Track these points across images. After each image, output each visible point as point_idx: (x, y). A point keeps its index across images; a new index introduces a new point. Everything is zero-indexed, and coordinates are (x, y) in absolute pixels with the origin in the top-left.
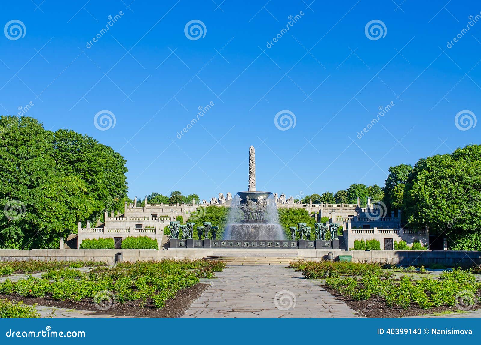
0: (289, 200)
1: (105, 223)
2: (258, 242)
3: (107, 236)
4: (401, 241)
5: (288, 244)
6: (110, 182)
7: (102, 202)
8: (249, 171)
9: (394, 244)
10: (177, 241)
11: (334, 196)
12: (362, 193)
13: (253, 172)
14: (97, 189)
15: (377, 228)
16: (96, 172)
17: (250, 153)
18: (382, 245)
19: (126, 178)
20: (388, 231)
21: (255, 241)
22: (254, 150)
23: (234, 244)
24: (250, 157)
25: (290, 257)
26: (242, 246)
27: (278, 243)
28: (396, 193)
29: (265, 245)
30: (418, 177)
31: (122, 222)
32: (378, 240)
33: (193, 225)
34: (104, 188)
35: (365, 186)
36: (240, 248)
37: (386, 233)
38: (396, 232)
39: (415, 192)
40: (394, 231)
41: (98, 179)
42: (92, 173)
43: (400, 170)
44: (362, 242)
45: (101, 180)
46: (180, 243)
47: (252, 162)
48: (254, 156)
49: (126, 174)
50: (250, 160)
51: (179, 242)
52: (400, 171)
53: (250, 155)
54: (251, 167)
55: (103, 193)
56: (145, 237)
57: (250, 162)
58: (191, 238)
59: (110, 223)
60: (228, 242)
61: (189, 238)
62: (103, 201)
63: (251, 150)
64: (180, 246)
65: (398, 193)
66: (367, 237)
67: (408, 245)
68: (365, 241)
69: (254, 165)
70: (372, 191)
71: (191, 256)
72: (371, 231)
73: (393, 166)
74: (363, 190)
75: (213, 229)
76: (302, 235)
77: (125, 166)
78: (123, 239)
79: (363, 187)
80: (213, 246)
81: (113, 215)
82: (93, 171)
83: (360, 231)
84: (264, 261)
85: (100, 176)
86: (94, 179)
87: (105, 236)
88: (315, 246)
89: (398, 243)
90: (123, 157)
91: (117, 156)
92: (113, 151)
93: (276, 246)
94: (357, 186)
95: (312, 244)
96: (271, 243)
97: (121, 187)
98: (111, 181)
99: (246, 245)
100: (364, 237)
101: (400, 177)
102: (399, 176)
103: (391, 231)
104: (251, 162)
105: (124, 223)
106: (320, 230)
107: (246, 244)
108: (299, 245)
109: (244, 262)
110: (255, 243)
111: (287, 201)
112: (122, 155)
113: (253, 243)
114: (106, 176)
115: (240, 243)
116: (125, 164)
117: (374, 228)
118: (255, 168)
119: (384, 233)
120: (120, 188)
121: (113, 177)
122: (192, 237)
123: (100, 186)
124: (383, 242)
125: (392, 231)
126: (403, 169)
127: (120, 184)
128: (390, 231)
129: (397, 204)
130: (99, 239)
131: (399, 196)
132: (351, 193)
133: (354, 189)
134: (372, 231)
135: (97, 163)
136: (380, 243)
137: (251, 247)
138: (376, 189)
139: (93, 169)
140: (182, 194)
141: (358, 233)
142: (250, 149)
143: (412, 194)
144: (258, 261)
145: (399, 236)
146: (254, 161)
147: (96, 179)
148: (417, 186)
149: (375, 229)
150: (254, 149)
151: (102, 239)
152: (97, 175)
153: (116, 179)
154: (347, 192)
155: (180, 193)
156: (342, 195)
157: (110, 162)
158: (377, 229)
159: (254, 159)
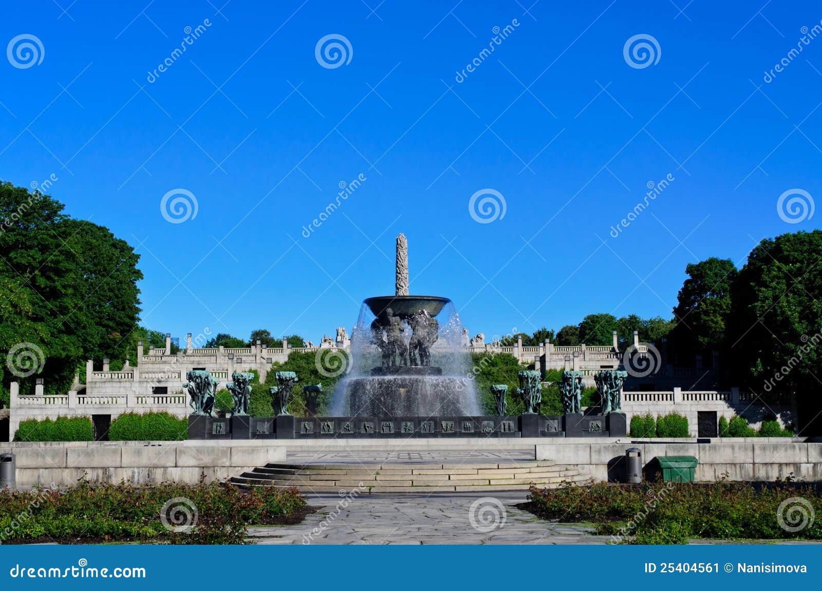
0: (474, 340)
1: (88, 385)
2: (418, 421)
3: (77, 413)
4: (735, 418)
5: (495, 425)
6: (99, 299)
7: (74, 338)
8: (396, 284)
9: (720, 424)
10: (207, 421)
11: (555, 337)
12: (607, 331)
13: (403, 285)
14: (64, 310)
15: (680, 389)
16: (60, 273)
17: (397, 248)
18: (693, 427)
19: (138, 291)
20: (706, 396)
21: (411, 420)
22: (405, 243)
23: (355, 426)
24: (397, 256)
25: (517, 465)
26: (375, 432)
27: (468, 424)
28: (703, 316)
29: (435, 429)
30: (765, 278)
31: (122, 383)
32: (683, 416)
33: (247, 380)
34: (80, 309)
35: (612, 318)
36: (371, 436)
37: (700, 399)
38: (723, 397)
39: (764, 307)
40: (718, 396)
41: (64, 287)
42: (52, 274)
43: (710, 270)
44: (648, 418)
45: (70, 291)
46: (214, 427)
47: (401, 266)
48: (406, 254)
49: (139, 284)
50: (397, 262)
51: (211, 424)
52: (709, 272)
53: (397, 252)
54: (400, 276)
55: (76, 317)
56: (161, 414)
57: (397, 266)
58: (242, 413)
59: (98, 385)
60: (339, 421)
61: (239, 412)
62: (79, 337)
63: (399, 242)
64: (214, 433)
65: (709, 316)
66: (658, 408)
67: (752, 426)
68: (655, 417)
69: (406, 271)
70: (627, 327)
71: (220, 463)
72: (669, 396)
73: (696, 261)
74: (609, 325)
75: (308, 392)
76: (529, 401)
77: (137, 267)
78: (112, 419)
79: (609, 320)
80: (302, 433)
81: (106, 367)
82: (51, 269)
83: (644, 396)
84: (437, 479)
85: (67, 282)
86: (55, 287)
87: (72, 412)
88: (564, 429)
89: (728, 421)
90: (132, 249)
91: (119, 246)
92: (112, 235)
93: (463, 431)
94: (597, 317)
95: (555, 425)
96: (450, 423)
97: (124, 309)
98: (103, 296)
99: (386, 431)
100: (652, 408)
101: (710, 284)
102: (708, 281)
103: (712, 395)
104: (399, 266)
105: (128, 384)
106: (577, 388)
107: (387, 426)
108: (523, 427)
109: (374, 483)
110: (409, 424)
111: (472, 341)
112: (130, 244)
113: (404, 424)
114: (92, 285)
115: (371, 424)
116: (137, 262)
117: (675, 389)
118: (407, 278)
119: (696, 399)
120: (122, 310)
121: (106, 288)
122: (245, 411)
123: (69, 302)
124: (696, 421)
125: (714, 396)
126: (716, 267)
127: (123, 302)
128: (710, 396)
129: (706, 339)
130: (59, 418)
131: (710, 323)
132: (587, 331)
133: (592, 324)
134: (671, 395)
135: (61, 252)
136: (689, 422)
137: (398, 435)
138: (633, 322)
139: (53, 265)
140: (271, 336)
141: (638, 400)
142: (399, 240)
143: (758, 312)
144: (420, 478)
145: (731, 405)
146: (406, 263)
147: (59, 287)
148: (770, 293)
149: (678, 391)
150: (406, 241)
151: (65, 418)
152: (62, 279)
153: (113, 292)
154: (579, 329)
155: (269, 334)
156: (571, 335)
157: (103, 258)
158: (682, 390)
159: (407, 259)
